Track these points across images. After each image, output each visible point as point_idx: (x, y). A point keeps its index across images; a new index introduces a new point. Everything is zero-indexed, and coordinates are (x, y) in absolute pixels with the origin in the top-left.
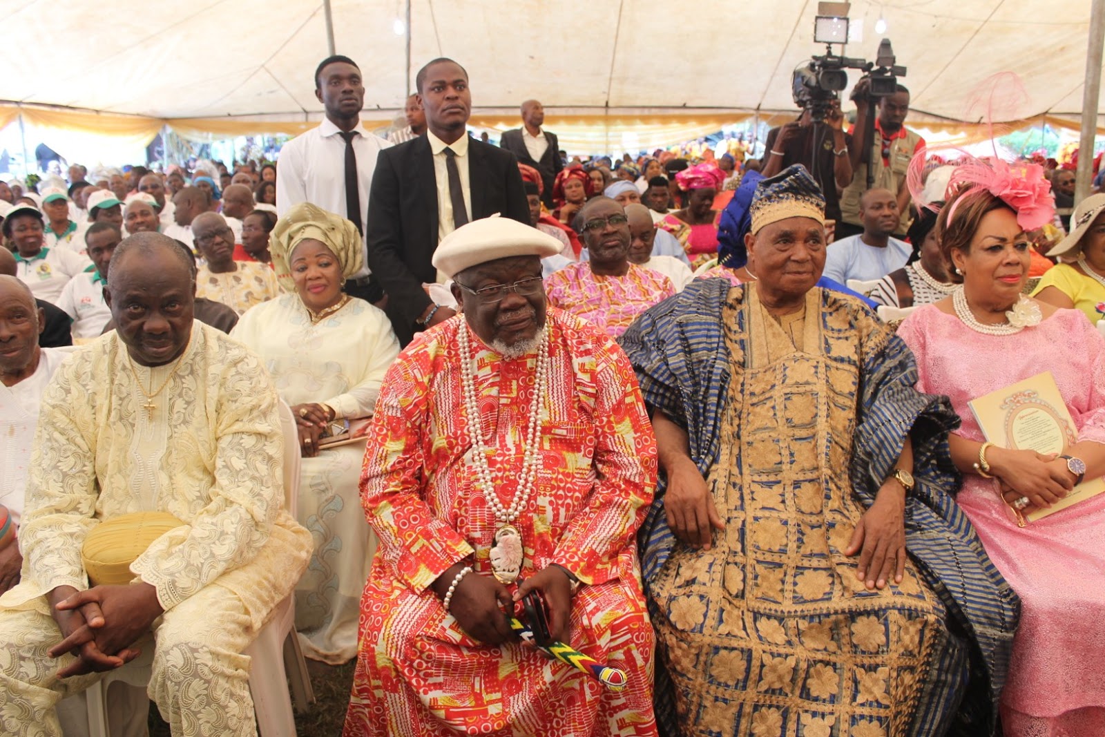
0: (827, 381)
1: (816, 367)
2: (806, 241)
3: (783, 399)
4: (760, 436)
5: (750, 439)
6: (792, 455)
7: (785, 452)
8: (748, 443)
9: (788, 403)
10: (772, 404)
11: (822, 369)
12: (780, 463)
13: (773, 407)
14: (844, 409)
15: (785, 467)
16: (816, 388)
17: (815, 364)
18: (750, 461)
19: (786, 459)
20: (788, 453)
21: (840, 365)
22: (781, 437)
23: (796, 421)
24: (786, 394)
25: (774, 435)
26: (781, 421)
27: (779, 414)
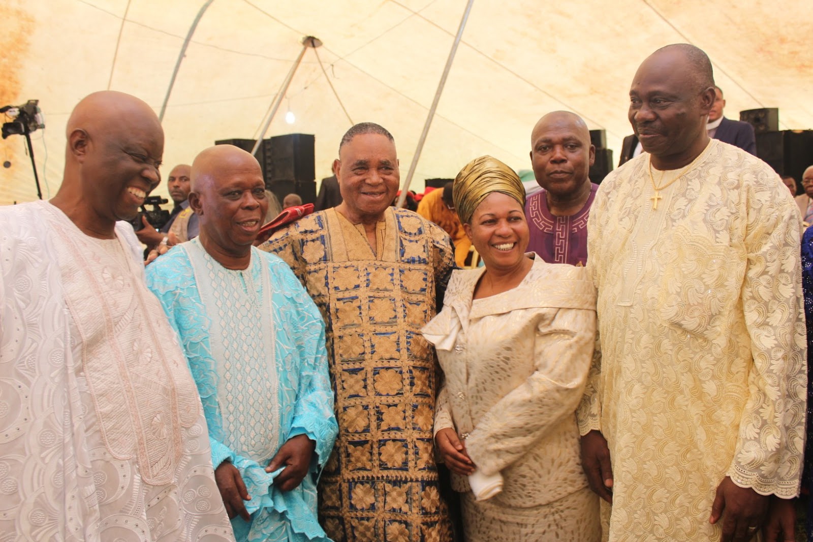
0: (402, 286)
1: (392, 275)
2: (379, 169)
3: (367, 300)
4: (348, 331)
5: (341, 334)
6: (373, 346)
7: (367, 344)
8: (340, 337)
9: (371, 304)
10: (358, 304)
11: (397, 276)
12: (363, 353)
13: (359, 307)
14: (418, 305)
15: (368, 356)
16: (393, 294)
17: (391, 271)
18: (341, 352)
19: (368, 350)
20: (370, 345)
21: (411, 266)
22: (364, 332)
23: (378, 319)
24: (370, 297)
25: (359, 330)
26: (366, 319)
27: (364, 313)
